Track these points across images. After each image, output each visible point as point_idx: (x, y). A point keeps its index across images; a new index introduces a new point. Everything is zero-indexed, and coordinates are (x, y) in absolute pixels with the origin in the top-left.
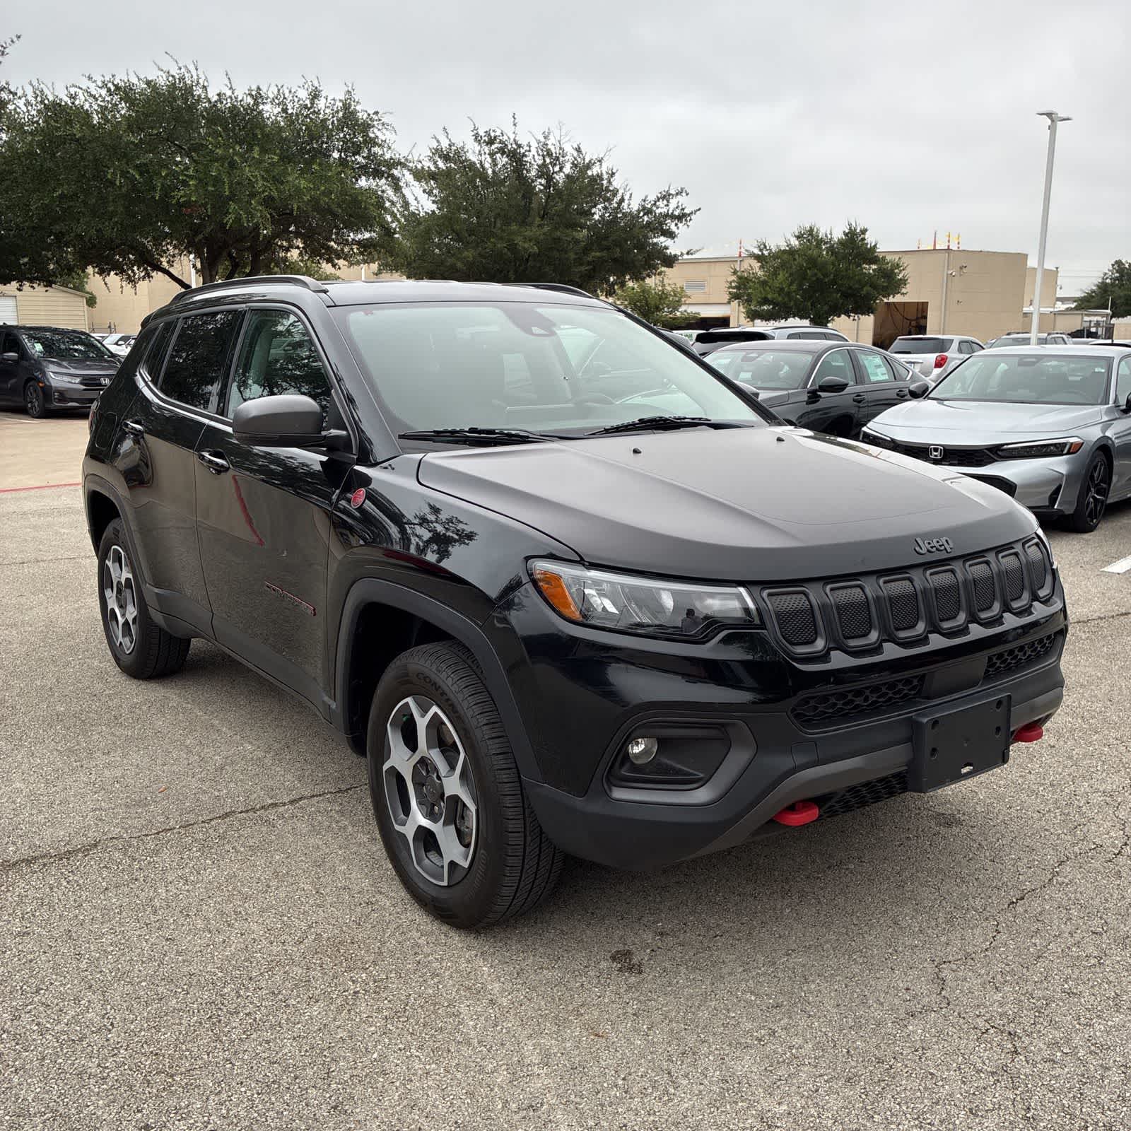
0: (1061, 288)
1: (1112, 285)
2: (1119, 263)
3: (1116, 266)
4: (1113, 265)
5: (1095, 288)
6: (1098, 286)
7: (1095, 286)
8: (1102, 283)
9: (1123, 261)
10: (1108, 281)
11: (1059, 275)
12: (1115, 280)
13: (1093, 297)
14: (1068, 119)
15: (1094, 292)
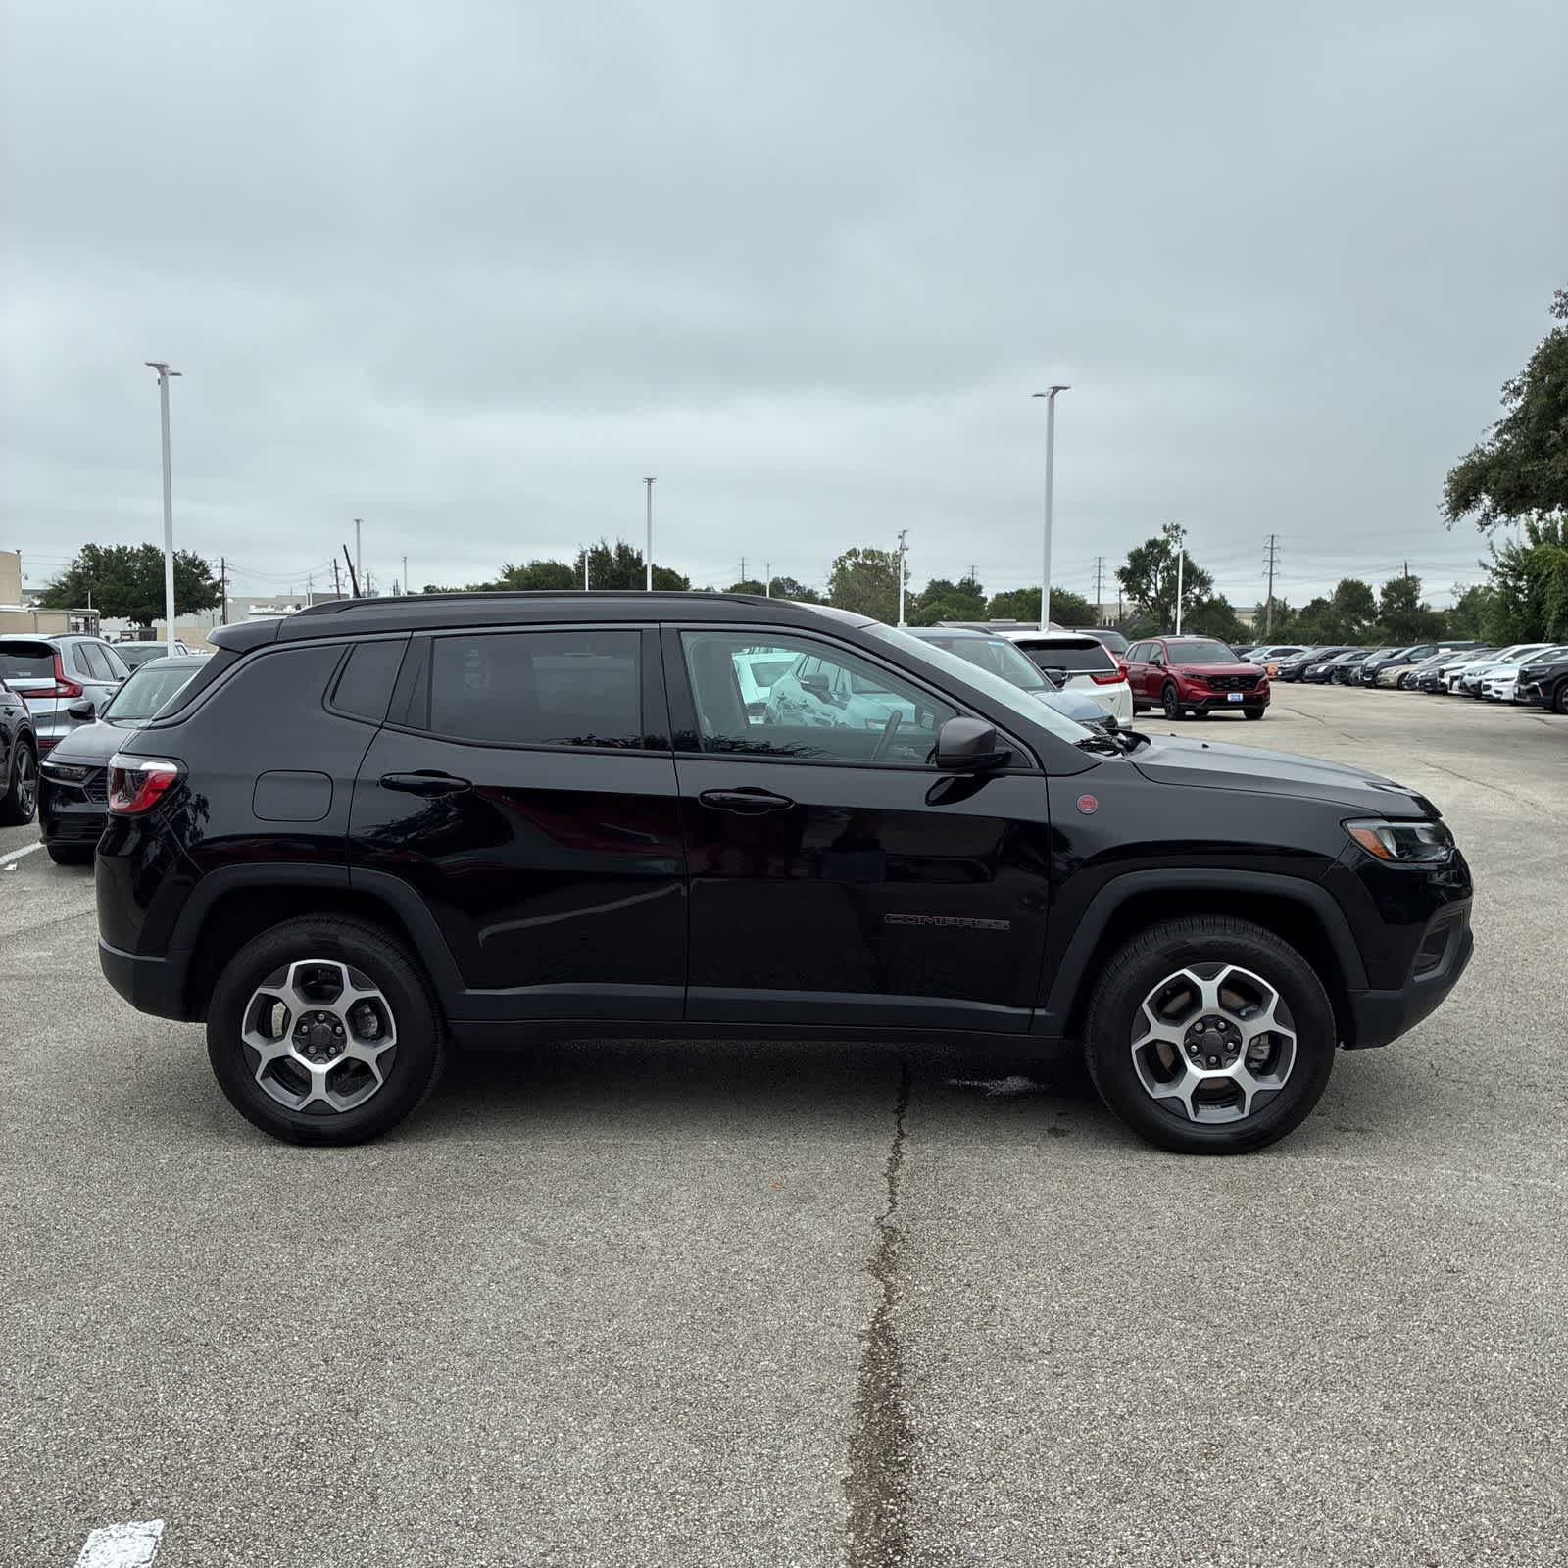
0: (27, 579)
1: (87, 575)
2: (91, 549)
3: (87, 552)
4: (83, 550)
5: (64, 579)
6: (68, 577)
7: (64, 575)
8: (74, 572)
9: (98, 546)
10: (80, 571)
11: (22, 561)
12: (89, 570)
13: (64, 592)
14: (179, 375)
15: (62, 584)
